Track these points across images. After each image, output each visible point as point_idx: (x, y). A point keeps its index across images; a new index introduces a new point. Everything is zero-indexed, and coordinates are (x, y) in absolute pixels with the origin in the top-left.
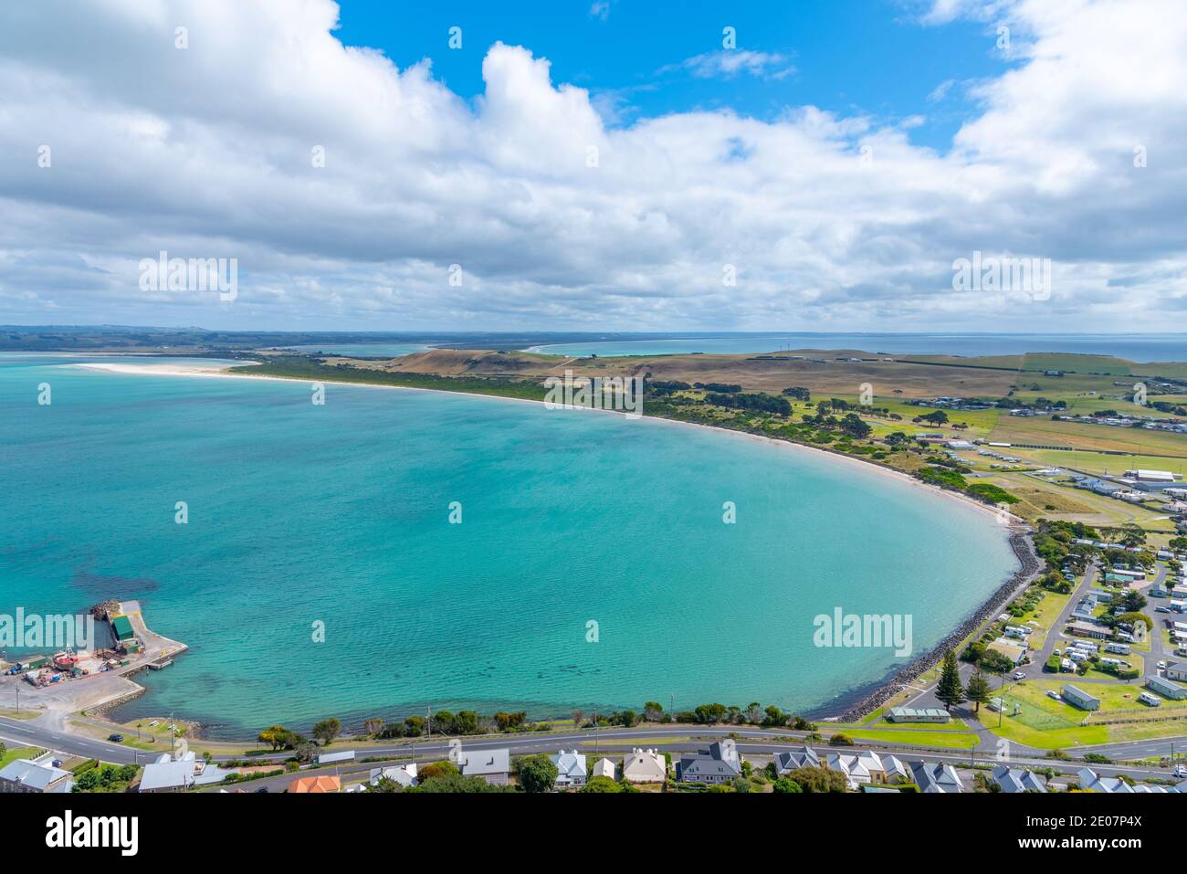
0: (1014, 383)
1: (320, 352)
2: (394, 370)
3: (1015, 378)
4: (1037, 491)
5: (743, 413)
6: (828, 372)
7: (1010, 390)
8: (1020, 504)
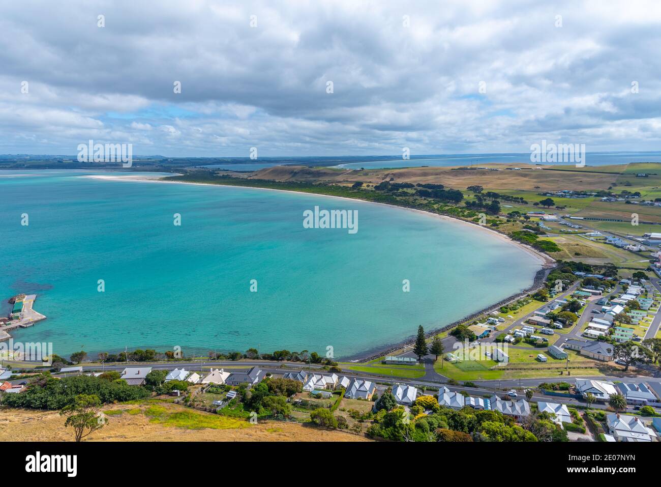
0: (614, 182)
1: (219, 169)
2: (252, 178)
3: (616, 179)
4: (577, 245)
5: (433, 201)
6: (500, 176)
7: (611, 186)
8: (561, 253)
